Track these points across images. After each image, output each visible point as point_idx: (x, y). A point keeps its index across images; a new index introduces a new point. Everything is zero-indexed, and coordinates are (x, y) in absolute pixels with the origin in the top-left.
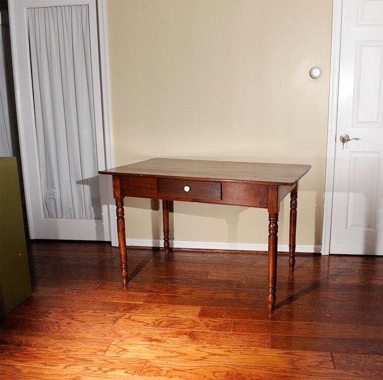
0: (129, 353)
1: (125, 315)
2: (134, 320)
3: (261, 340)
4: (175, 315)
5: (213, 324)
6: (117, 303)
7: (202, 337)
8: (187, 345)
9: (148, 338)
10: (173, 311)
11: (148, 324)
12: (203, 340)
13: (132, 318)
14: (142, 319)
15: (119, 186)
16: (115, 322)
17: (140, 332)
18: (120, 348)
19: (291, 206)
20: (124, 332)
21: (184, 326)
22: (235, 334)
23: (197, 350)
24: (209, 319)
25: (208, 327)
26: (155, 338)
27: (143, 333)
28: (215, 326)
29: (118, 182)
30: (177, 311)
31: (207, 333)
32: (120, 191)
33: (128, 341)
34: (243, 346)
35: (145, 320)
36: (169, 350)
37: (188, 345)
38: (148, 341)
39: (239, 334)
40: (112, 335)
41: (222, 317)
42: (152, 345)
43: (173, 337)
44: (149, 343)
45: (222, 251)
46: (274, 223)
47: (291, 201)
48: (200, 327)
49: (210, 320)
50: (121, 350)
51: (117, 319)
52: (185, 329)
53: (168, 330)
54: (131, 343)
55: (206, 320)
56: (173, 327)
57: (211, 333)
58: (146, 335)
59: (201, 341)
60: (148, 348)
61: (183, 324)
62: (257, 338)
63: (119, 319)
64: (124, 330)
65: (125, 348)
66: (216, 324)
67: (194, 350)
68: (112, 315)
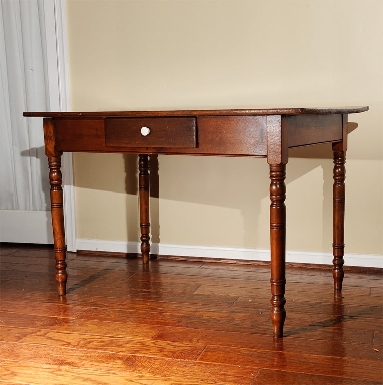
0: (18, 378)
1: (40, 331)
2: (49, 338)
3: (240, 374)
4: (117, 335)
5: (172, 349)
6: (36, 316)
7: (144, 365)
8: (115, 372)
9: (59, 360)
10: (116, 330)
11: (69, 344)
12: (145, 367)
13: (49, 335)
14: (63, 337)
15: (52, 134)
16: (20, 338)
17: (51, 352)
18: (8, 371)
19: (335, 177)
20: (27, 351)
21: (123, 349)
22: (201, 364)
23: (127, 380)
24: (169, 342)
25: (162, 352)
26: (69, 361)
27: (54, 354)
28: (174, 352)
29: (51, 128)
30: (124, 330)
31: (156, 359)
32: (53, 142)
33: (26, 363)
34: (207, 380)
35: (67, 339)
36: (82, 378)
37: (117, 373)
38: (56, 365)
39: (208, 364)
40: (6, 354)
41: (191, 341)
42: (60, 370)
43: (98, 362)
44: (56, 367)
45: (235, 262)
46: (277, 180)
47: (336, 168)
48: (148, 352)
49: (168, 344)
50: (8, 373)
51: (25, 336)
52: (123, 352)
53: (95, 353)
54: (29, 365)
55: (163, 343)
56: (105, 350)
57: (163, 360)
58: (56, 357)
59: (140, 369)
60: (52, 373)
61: (123, 347)
62: (236, 371)
63: (28, 336)
64: (27, 349)
65: (15, 371)
66: (176, 350)
67: (123, 380)
68: (20, 331)
